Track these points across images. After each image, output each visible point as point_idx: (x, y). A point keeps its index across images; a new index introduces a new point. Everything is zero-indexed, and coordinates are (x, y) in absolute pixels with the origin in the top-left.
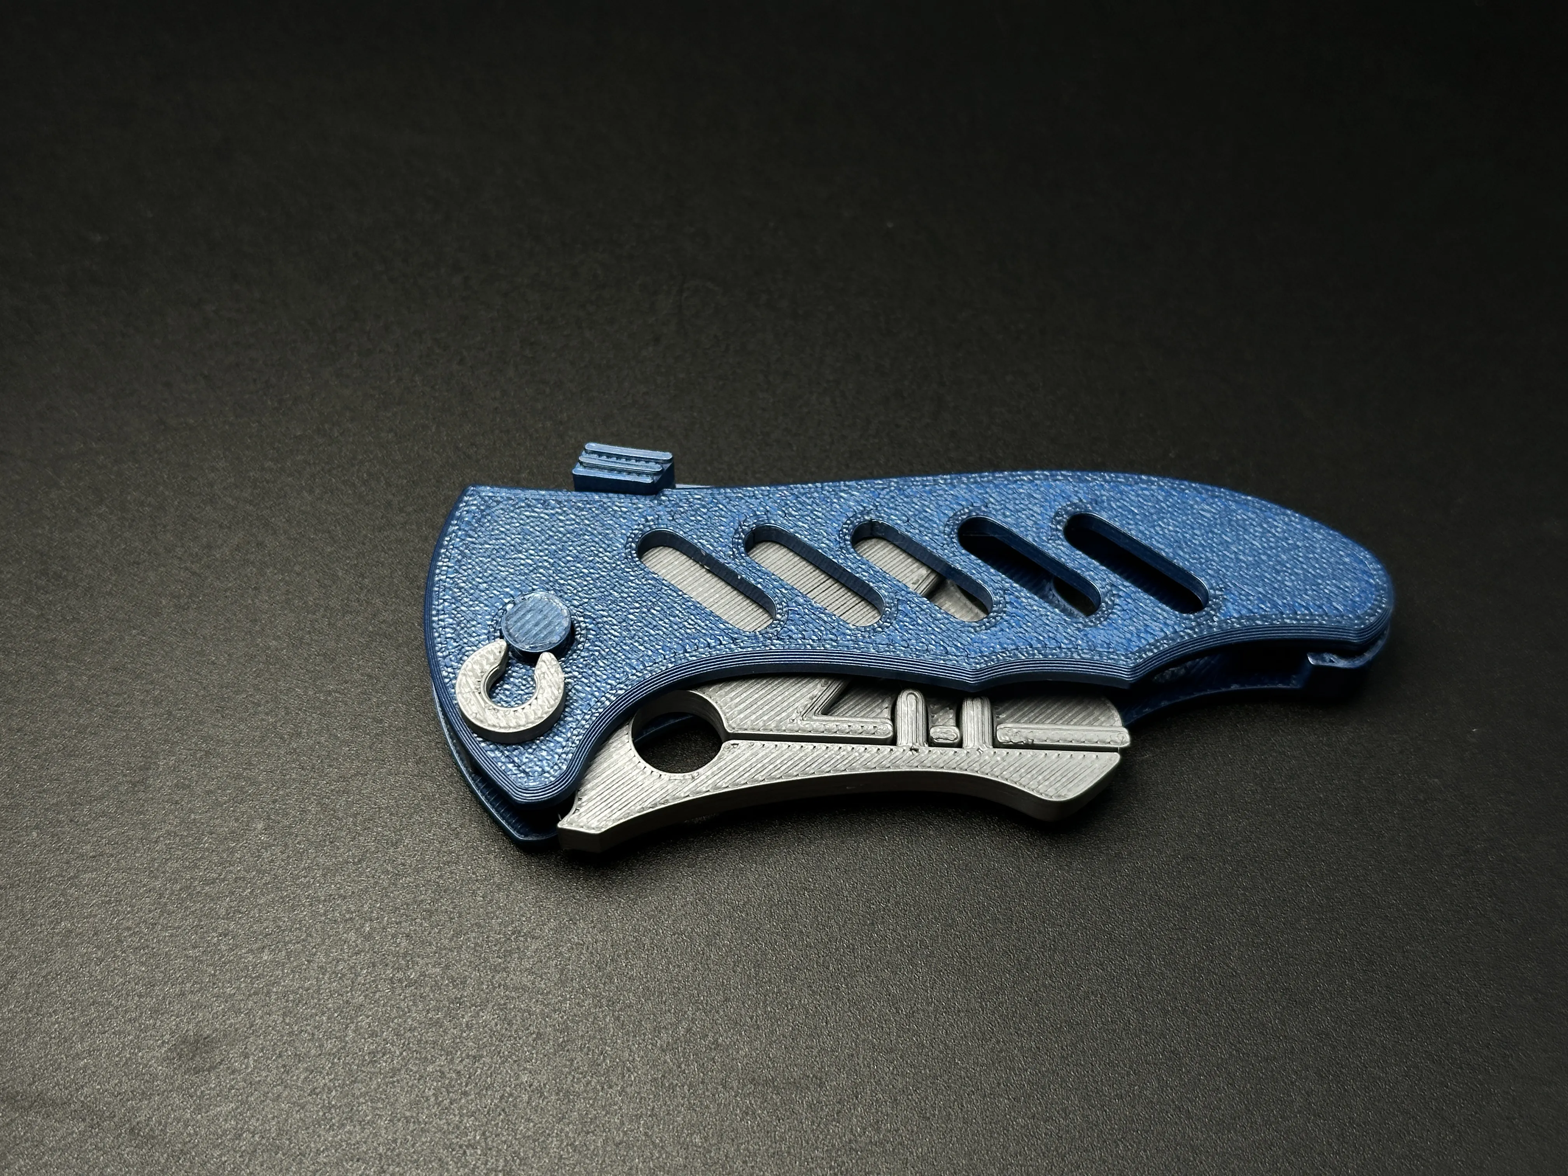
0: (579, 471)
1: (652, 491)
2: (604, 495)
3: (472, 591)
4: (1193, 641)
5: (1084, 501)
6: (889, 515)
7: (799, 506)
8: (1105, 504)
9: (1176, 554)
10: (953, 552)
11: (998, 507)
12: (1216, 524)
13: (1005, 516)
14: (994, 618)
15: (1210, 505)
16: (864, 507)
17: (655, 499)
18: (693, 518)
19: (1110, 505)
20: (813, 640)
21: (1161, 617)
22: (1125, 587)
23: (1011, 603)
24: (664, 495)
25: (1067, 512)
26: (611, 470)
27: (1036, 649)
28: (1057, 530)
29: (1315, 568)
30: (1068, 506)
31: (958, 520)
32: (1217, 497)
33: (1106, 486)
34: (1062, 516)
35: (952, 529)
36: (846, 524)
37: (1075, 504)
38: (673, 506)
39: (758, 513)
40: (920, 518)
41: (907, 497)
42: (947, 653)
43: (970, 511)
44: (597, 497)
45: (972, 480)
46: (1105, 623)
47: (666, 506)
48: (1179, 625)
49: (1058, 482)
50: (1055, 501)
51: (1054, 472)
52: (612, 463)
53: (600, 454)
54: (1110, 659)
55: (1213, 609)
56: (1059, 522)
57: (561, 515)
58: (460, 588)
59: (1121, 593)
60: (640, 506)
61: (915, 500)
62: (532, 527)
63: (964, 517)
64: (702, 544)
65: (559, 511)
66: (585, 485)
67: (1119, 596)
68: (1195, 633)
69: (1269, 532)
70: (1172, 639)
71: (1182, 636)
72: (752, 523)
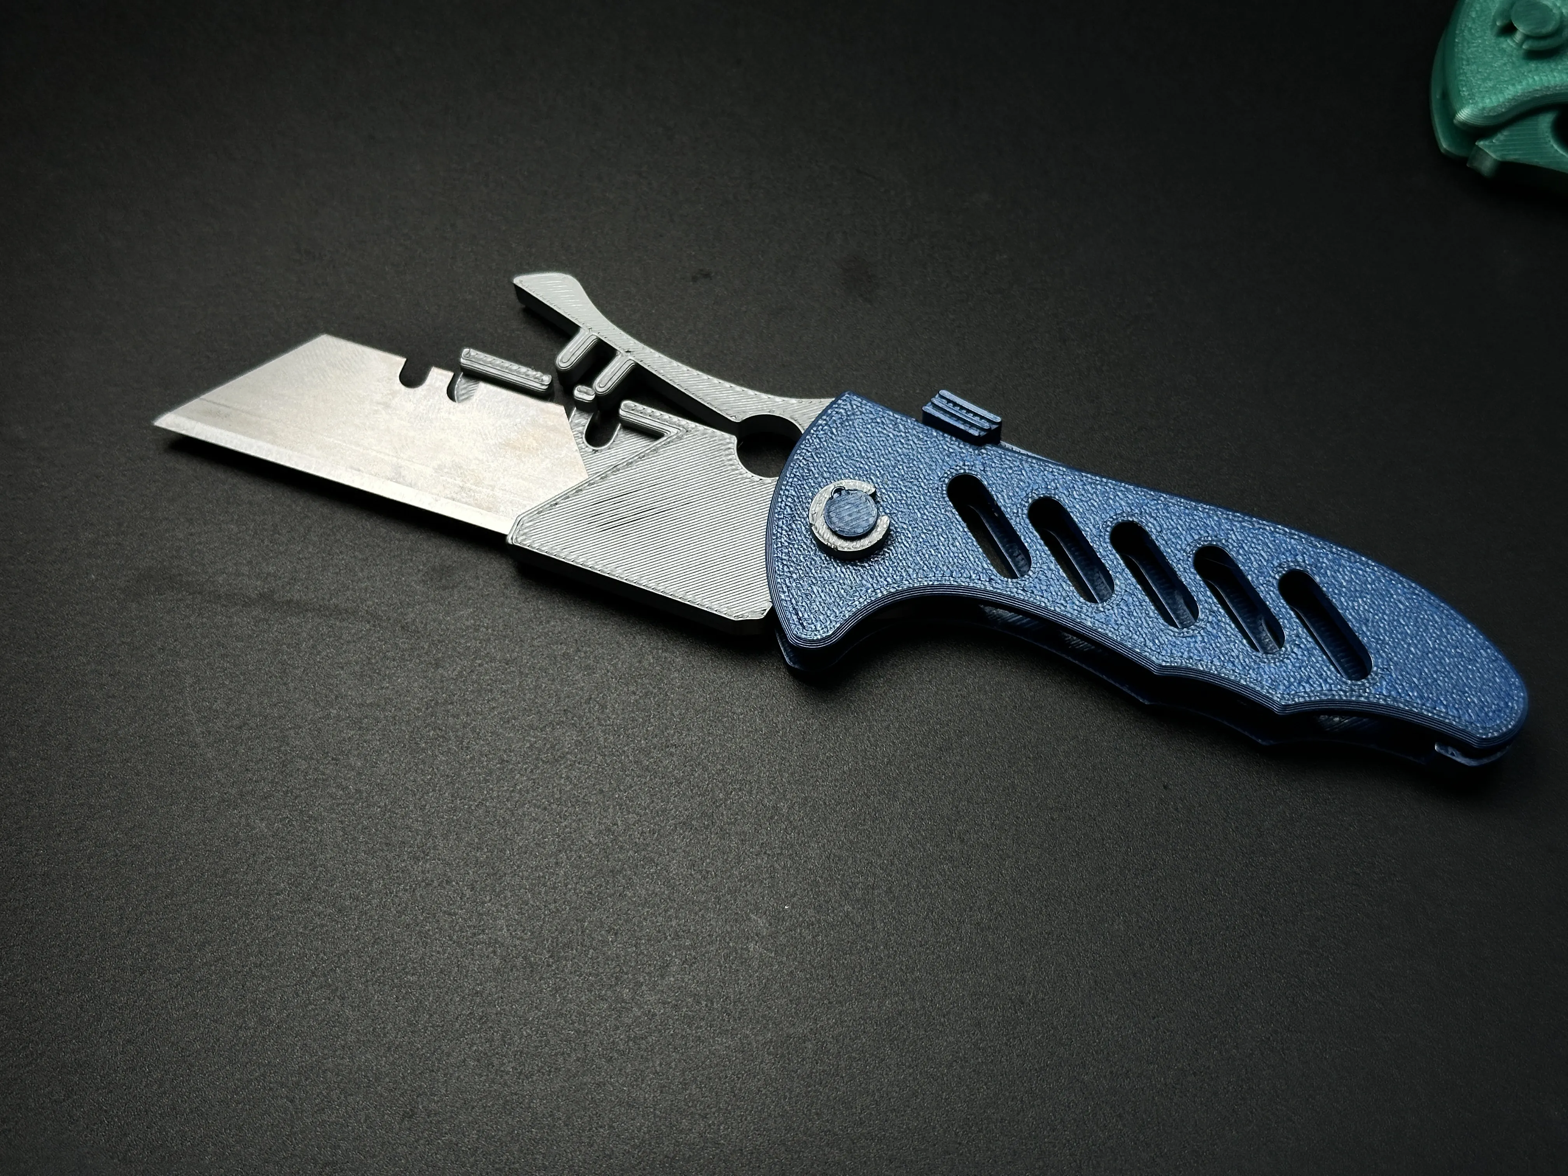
0: (929, 409)
1: (977, 442)
2: (941, 433)
3: (817, 476)
4: (1341, 701)
5: (1307, 562)
6: (1148, 521)
7: (1083, 492)
8: (1322, 571)
9: (1360, 628)
10: (1184, 568)
11: (1235, 544)
12: (1405, 615)
13: (1238, 553)
14: (1193, 630)
15: (1407, 599)
16: (1132, 509)
17: (977, 449)
18: (999, 474)
19: (1326, 573)
20: (1049, 601)
21: (1324, 674)
22: (1308, 641)
23: (1211, 623)
24: (985, 449)
25: (1289, 566)
26: (952, 415)
27: (1215, 665)
28: (1274, 578)
29: (1467, 678)
30: (1292, 562)
31: (1199, 544)
32: (1415, 594)
33: (1330, 556)
34: (1283, 568)
35: (1192, 550)
36: (1111, 517)
37: (1298, 562)
38: (988, 459)
39: (1049, 487)
40: (1171, 533)
41: (1168, 513)
42: (1145, 645)
43: (1213, 540)
44: (935, 434)
45: (1225, 516)
46: (1278, 664)
47: (983, 458)
48: (1336, 687)
49: (1292, 540)
50: (1283, 554)
51: (1293, 531)
52: (954, 411)
53: (949, 401)
54: (1269, 693)
55: (1369, 683)
56: (1278, 572)
57: (903, 438)
58: (809, 470)
59: (1302, 646)
60: (964, 451)
61: (1173, 517)
62: (879, 441)
63: (1206, 543)
64: (997, 497)
65: (903, 434)
66: (930, 421)
67: (1299, 646)
68: (1346, 696)
69: (1446, 637)
70: (1325, 695)
71: (1333, 695)
72: (1042, 493)
